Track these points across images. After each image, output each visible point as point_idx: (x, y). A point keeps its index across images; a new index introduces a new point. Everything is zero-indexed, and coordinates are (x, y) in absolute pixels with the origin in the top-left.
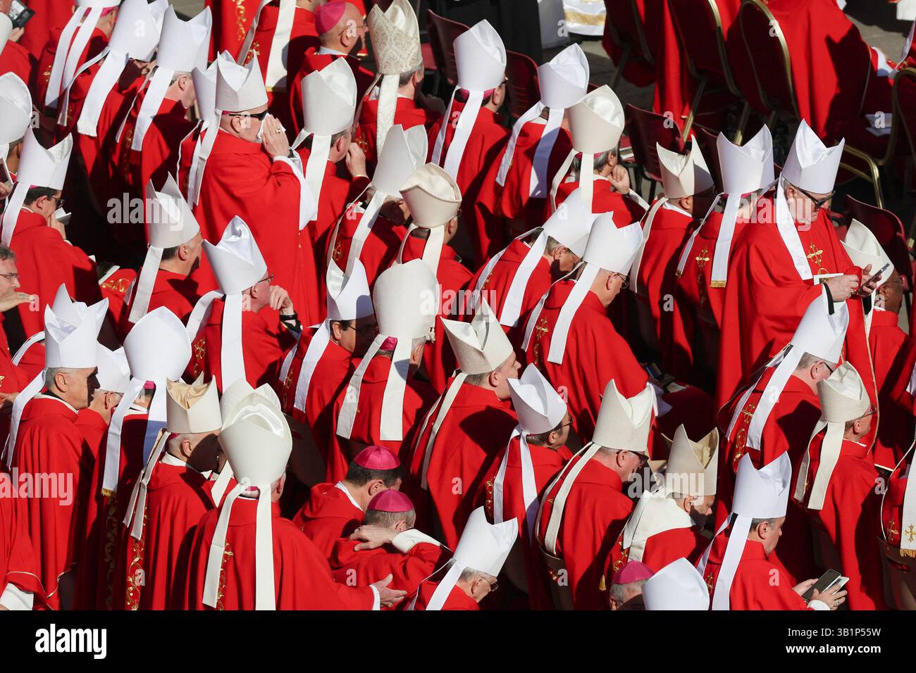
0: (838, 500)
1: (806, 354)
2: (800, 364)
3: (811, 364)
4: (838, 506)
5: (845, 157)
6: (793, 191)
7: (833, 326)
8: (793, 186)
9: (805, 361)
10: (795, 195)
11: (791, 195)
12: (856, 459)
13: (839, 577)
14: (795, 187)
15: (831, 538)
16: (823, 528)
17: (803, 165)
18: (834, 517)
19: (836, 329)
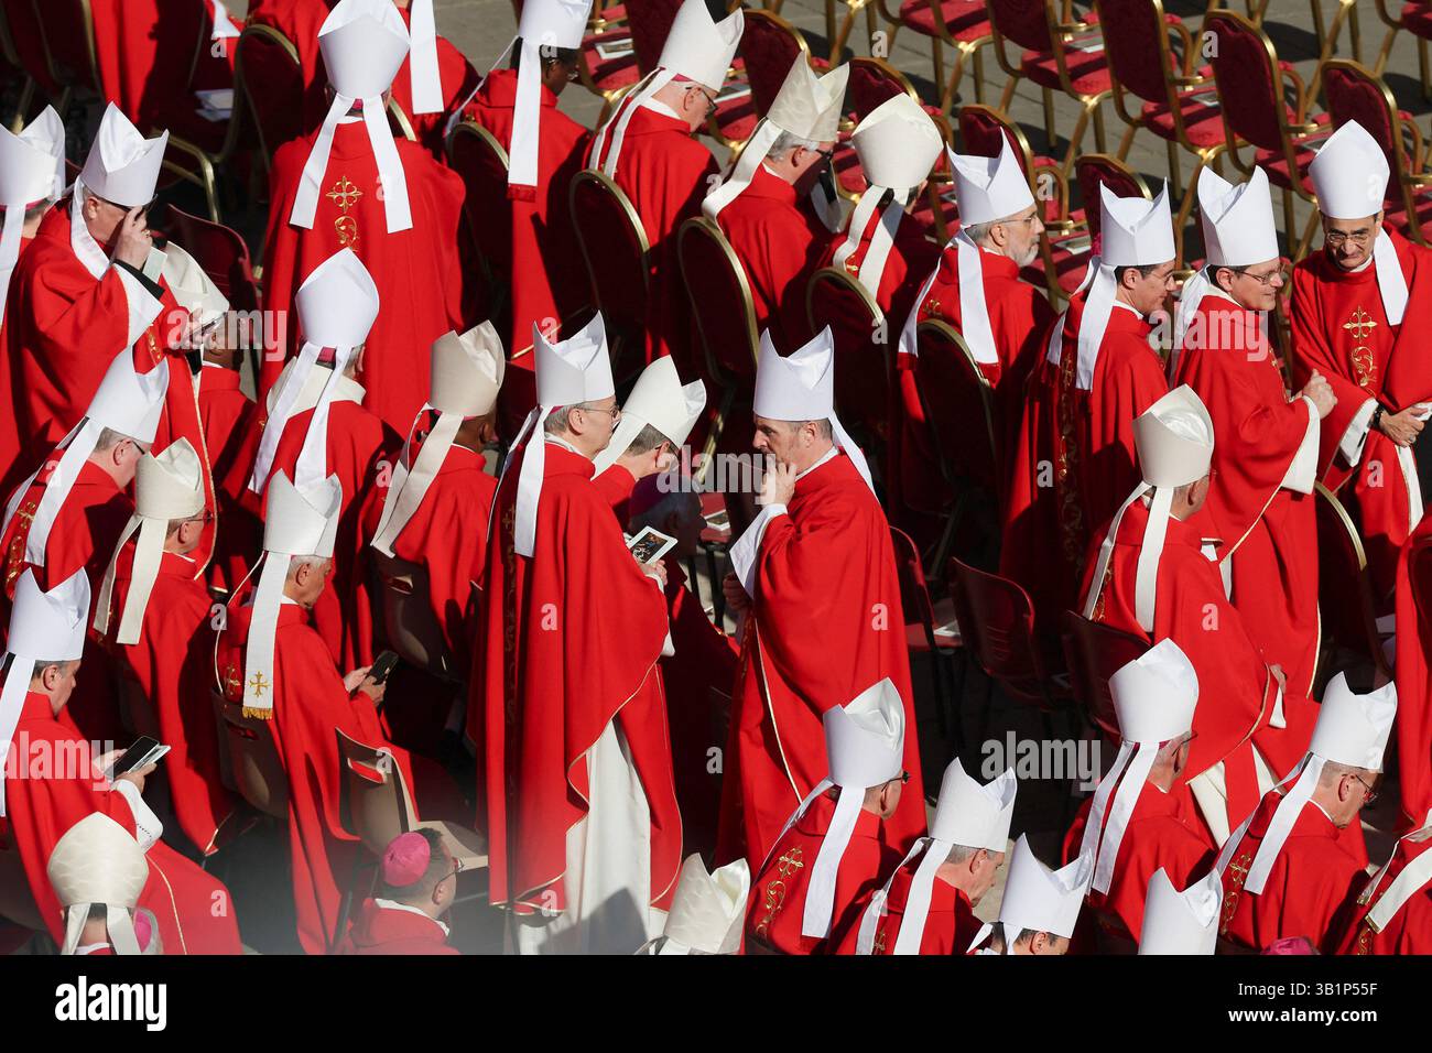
0: (154, 637)
1: (106, 430)
2: (99, 444)
3: (114, 444)
4: (155, 644)
5: (170, 153)
6: (95, 204)
7: (146, 391)
8: (94, 195)
9: (105, 439)
10: (99, 208)
11: (93, 208)
12: (182, 579)
13: (157, 746)
14: (98, 198)
15: (144, 692)
16: (134, 676)
17: (109, 168)
18: (148, 660)
19: (150, 394)
